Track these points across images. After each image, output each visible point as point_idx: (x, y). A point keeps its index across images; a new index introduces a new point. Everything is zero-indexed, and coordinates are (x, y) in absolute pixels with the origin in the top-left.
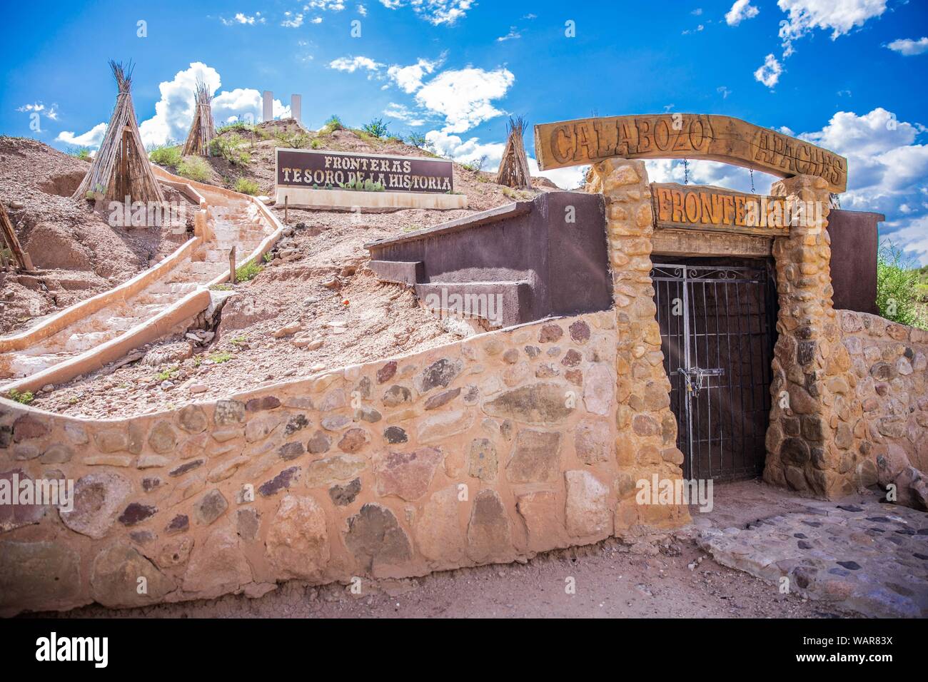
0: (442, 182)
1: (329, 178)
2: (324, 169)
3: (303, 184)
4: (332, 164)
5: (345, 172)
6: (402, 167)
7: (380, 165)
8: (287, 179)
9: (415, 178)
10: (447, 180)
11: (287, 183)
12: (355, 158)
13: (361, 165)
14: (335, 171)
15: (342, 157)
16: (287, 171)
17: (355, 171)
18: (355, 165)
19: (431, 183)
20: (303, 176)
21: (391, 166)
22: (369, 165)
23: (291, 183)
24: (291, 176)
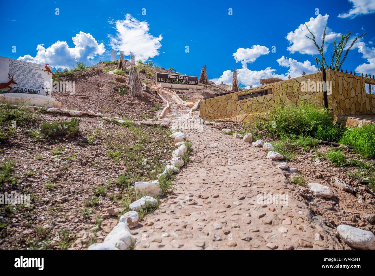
0: (195, 82)
1: (169, 81)
2: (168, 78)
3: (163, 82)
4: (170, 77)
5: (173, 79)
6: (186, 78)
7: (181, 78)
8: (159, 81)
9: (189, 81)
10: (196, 82)
11: (159, 82)
12: (175, 76)
13: (177, 77)
14: (171, 79)
15: (172, 75)
16: (159, 78)
17: (175, 79)
18: (175, 77)
19: (193, 83)
20: (163, 80)
21: (183, 78)
22: (178, 78)
23: (160, 82)
24: (160, 80)
